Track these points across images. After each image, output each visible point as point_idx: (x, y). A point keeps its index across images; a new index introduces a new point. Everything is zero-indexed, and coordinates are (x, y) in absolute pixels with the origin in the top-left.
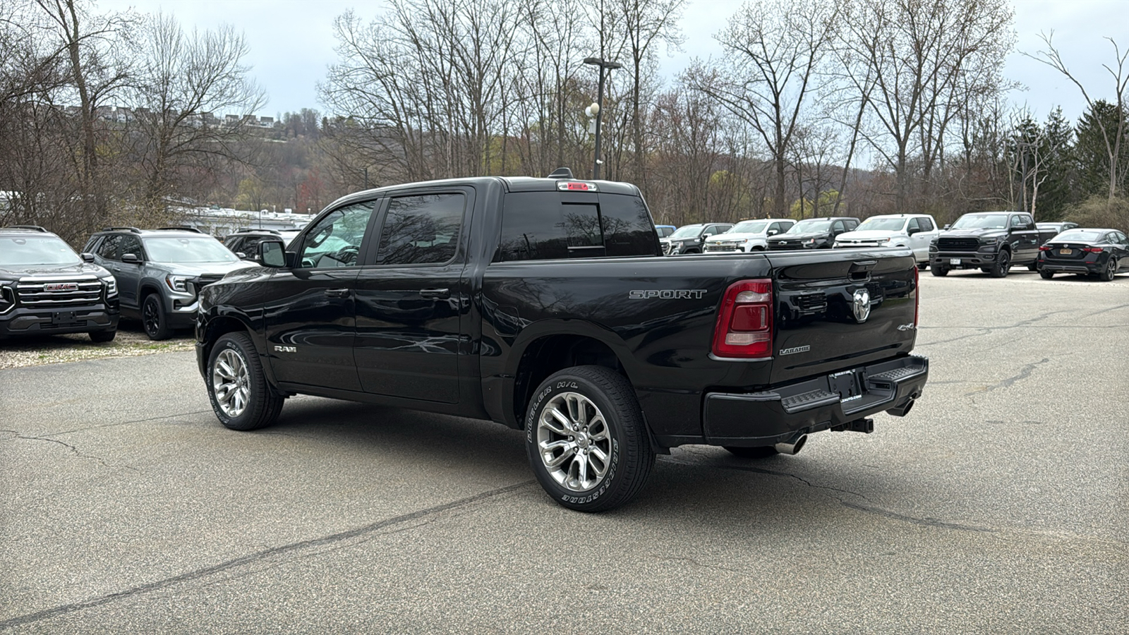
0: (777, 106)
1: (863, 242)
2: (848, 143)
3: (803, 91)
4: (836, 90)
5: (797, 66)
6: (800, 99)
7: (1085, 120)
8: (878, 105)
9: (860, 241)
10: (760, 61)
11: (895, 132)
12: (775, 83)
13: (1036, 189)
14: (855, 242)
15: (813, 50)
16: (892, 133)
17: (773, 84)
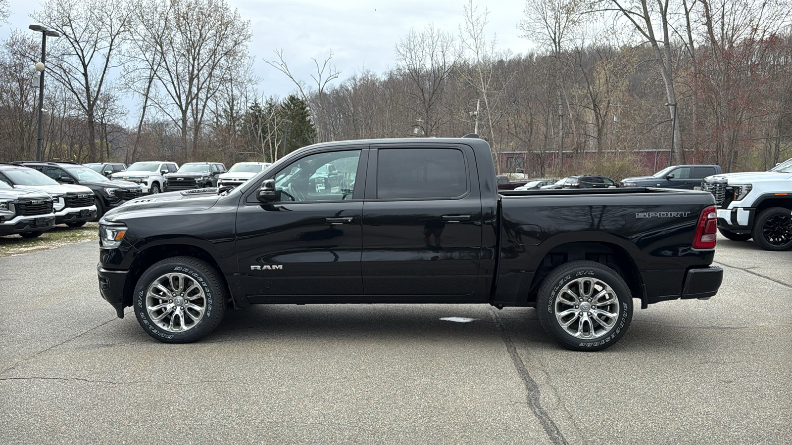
0: (85, 75)
1: (240, 180)
2: (141, 108)
3: (106, 66)
4: (137, 69)
5: (99, 48)
6: (104, 72)
7: (284, 106)
8: (167, 84)
9: (238, 179)
10: (72, 40)
11: (179, 103)
12: (84, 58)
13: (276, 148)
14: (235, 180)
15: (113, 37)
16: (177, 104)
17: (82, 58)
